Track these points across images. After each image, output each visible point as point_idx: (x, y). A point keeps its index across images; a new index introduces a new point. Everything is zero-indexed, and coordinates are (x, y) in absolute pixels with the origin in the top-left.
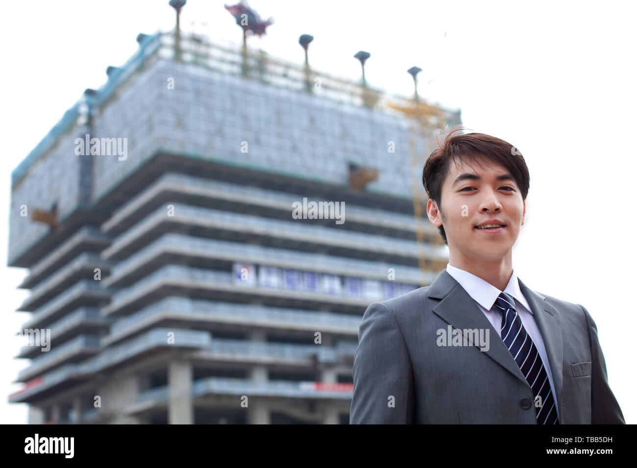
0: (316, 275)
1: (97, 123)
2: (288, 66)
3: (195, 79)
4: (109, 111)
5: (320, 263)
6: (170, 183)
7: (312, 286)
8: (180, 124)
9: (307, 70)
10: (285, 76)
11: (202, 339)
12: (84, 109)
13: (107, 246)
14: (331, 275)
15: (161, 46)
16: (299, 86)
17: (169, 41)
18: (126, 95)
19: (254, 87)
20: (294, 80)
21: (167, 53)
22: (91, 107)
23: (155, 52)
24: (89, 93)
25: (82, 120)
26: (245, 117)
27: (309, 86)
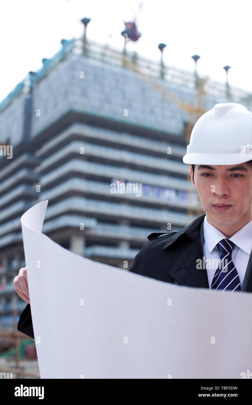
0: (161, 188)
1: (35, 91)
2: (150, 62)
3: (94, 68)
4: (43, 85)
5: (164, 181)
6: (77, 129)
7: (158, 195)
8: (84, 94)
9: (162, 65)
10: (149, 68)
11: (92, 223)
12: (28, 84)
13: (37, 165)
14: (170, 189)
15: (74, 47)
16: (157, 74)
17: (79, 44)
18: (53, 75)
19: (130, 73)
20: (154, 70)
21: (78, 51)
22: (32, 82)
23: (71, 51)
24: (31, 73)
25: (26, 90)
26: (123, 92)
27: (162, 74)
